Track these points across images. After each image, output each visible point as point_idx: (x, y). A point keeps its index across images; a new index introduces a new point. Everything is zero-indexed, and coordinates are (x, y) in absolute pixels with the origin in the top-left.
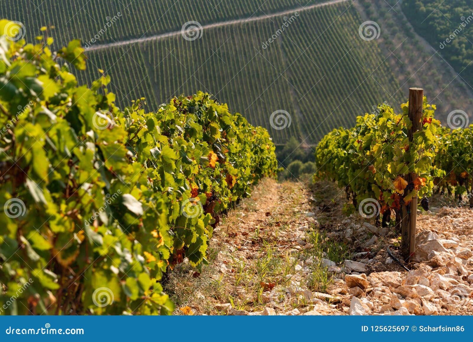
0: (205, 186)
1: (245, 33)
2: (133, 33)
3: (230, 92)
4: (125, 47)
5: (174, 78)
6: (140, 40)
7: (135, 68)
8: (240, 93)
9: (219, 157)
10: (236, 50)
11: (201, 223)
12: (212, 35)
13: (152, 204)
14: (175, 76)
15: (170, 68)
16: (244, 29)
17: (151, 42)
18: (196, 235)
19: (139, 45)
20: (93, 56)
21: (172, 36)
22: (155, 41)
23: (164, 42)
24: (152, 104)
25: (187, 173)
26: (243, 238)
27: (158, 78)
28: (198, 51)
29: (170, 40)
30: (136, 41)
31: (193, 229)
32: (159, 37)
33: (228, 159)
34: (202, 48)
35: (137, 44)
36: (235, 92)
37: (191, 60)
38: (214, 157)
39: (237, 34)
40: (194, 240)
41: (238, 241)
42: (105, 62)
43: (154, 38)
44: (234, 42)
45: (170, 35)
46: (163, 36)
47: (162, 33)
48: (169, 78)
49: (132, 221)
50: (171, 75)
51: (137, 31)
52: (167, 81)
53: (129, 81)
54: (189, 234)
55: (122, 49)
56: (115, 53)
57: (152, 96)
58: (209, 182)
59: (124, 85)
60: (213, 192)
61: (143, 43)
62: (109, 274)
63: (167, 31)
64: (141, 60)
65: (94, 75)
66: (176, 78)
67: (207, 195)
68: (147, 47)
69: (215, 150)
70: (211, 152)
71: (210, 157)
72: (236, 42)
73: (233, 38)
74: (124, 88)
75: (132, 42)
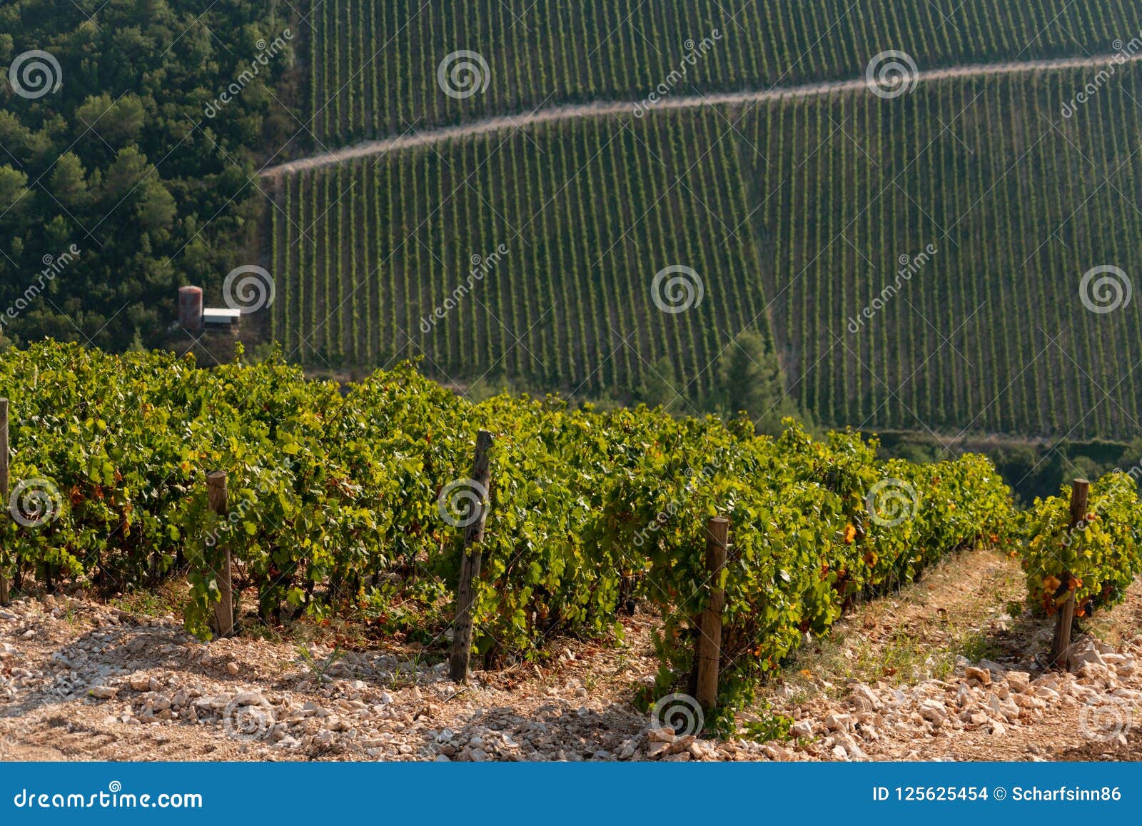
0: (838, 563)
1: (1043, 102)
2: (714, 76)
3: (981, 275)
4: (686, 112)
5: (819, 217)
6: (734, 99)
7: (709, 178)
8: (1008, 280)
9: (858, 531)
10: (1010, 151)
11: (827, 598)
12: (946, 99)
13: (795, 576)
14: (824, 211)
15: (813, 189)
16: (1042, 92)
17: (764, 106)
18: (821, 609)
19: (730, 114)
20: (592, 134)
21: (828, 94)
22: (778, 103)
23: (800, 111)
24: (749, 289)
25: (819, 552)
26: (883, 631)
27: (773, 214)
28: (899, 145)
29: (819, 105)
30: (723, 99)
31: (819, 603)
32: (788, 95)
33: (869, 534)
34: (911, 137)
35: (721, 106)
36: (994, 274)
37: (874, 169)
38: (852, 531)
39: (1019, 105)
40: (819, 613)
41: (876, 634)
42: (625, 153)
43: (773, 95)
44: (1007, 126)
45: (824, 89)
46: (802, 92)
47: (799, 81)
48: (806, 216)
49: (784, 585)
50: (812, 207)
51: (725, 71)
52: (799, 224)
53: (690, 212)
54: (815, 608)
55: (680, 117)
56: (656, 128)
57: (751, 265)
58: (843, 560)
59: (673, 226)
60: (847, 570)
61: (739, 108)
62: (774, 607)
63: (814, 79)
64: (729, 156)
65: (591, 189)
66: (825, 218)
67: (839, 573)
68: (751, 119)
69: (855, 523)
70: (850, 525)
71: (847, 533)
72: (1014, 128)
73: (1006, 116)
74: (673, 235)
75: (710, 100)
